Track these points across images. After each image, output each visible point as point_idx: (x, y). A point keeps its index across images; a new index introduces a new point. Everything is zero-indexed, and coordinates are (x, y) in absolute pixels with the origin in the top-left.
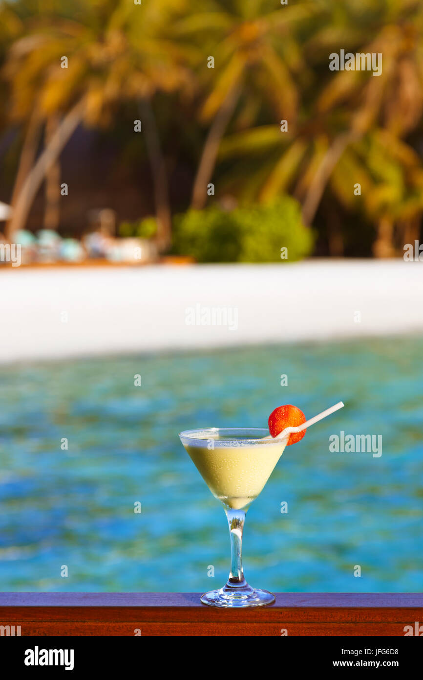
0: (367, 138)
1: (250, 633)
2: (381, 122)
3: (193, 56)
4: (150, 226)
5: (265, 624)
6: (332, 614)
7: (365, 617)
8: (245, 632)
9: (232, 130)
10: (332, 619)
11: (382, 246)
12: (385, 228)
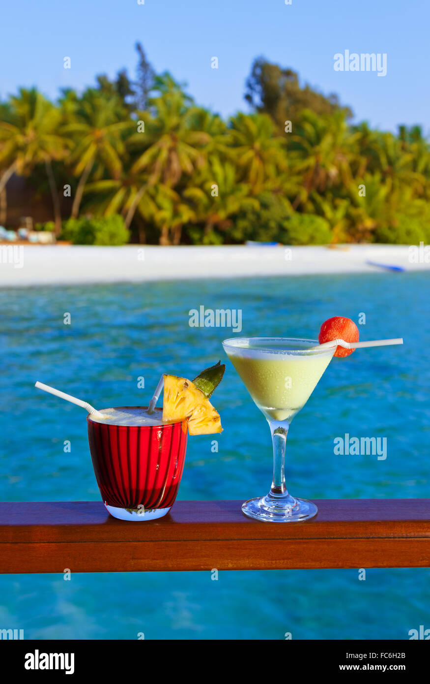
0: (156, 188)
2: (162, 180)
3: (71, 144)
4: (50, 225)
9: (91, 180)
11: (164, 239)
12: (165, 231)
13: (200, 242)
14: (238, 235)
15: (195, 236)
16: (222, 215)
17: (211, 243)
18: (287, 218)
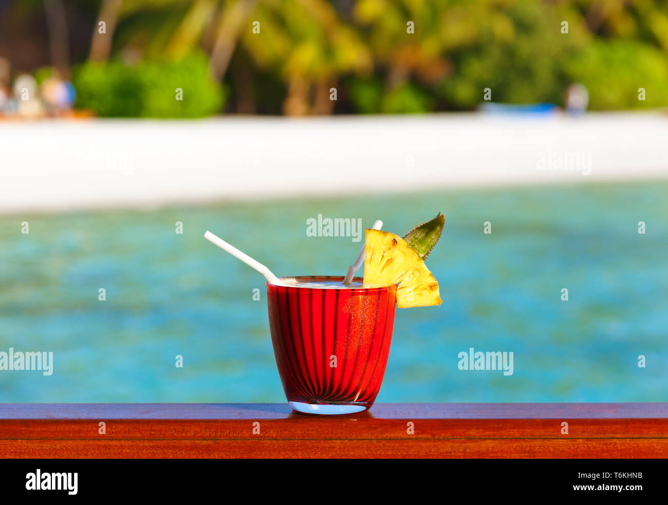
1: (71, 454)
5: (92, 442)
6: (184, 427)
7: (228, 431)
8: (65, 452)
10: (184, 434)
11: (296, 102)
12: (297, 85)
13: (378, 110)
14: (463, 91)
15: (366, 95)
16: (430, 49)
17: (402, 111)
18: (572, 52)
